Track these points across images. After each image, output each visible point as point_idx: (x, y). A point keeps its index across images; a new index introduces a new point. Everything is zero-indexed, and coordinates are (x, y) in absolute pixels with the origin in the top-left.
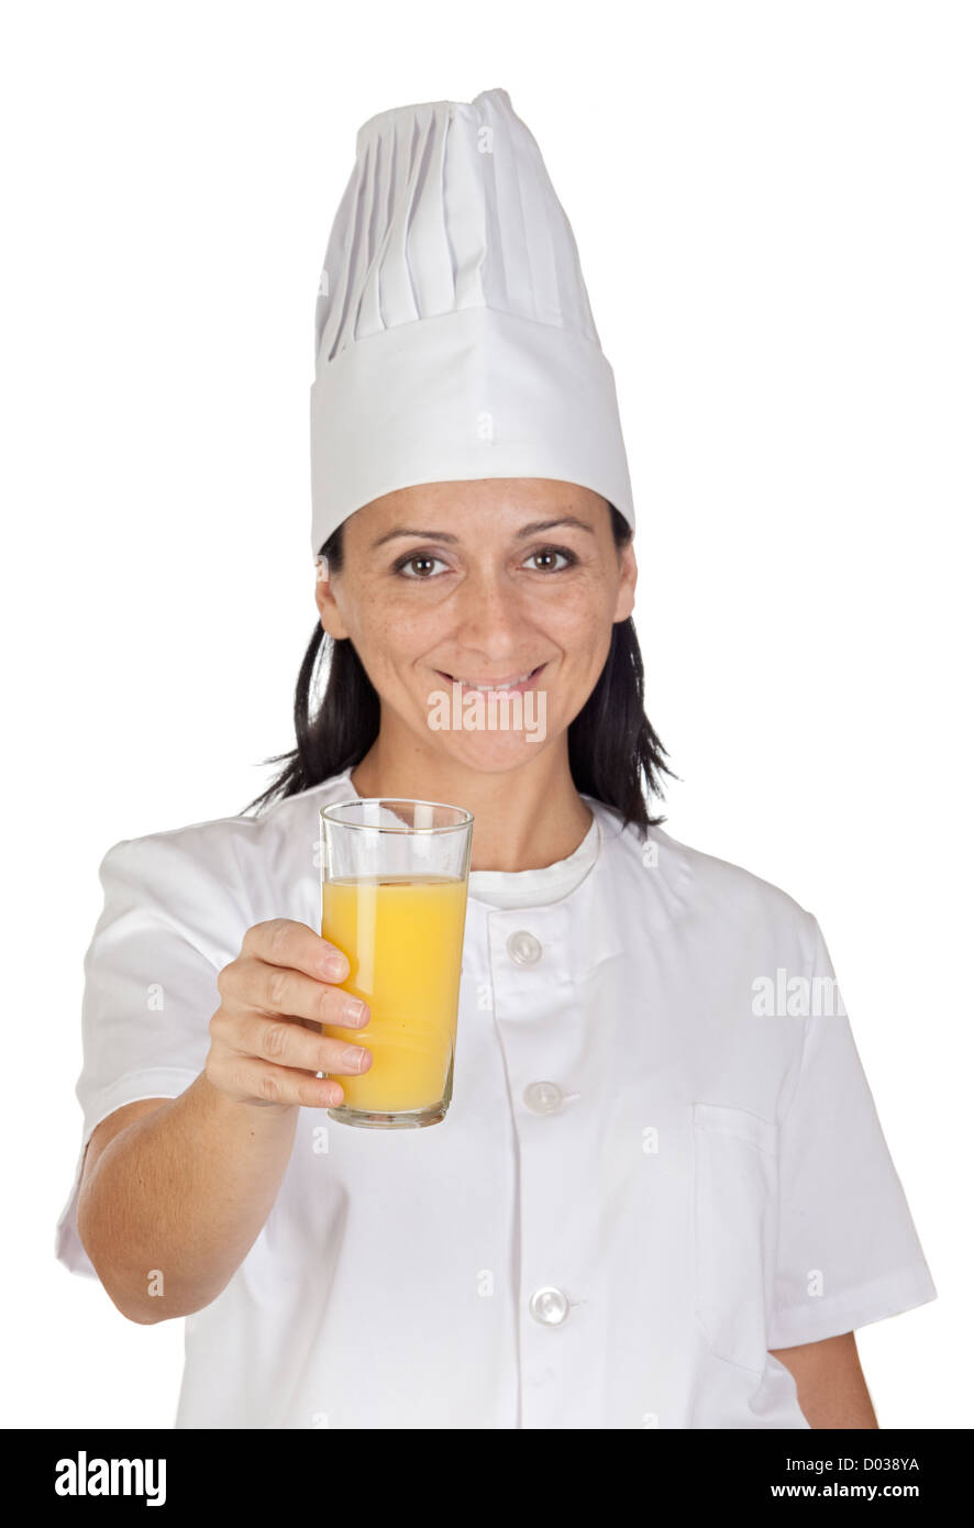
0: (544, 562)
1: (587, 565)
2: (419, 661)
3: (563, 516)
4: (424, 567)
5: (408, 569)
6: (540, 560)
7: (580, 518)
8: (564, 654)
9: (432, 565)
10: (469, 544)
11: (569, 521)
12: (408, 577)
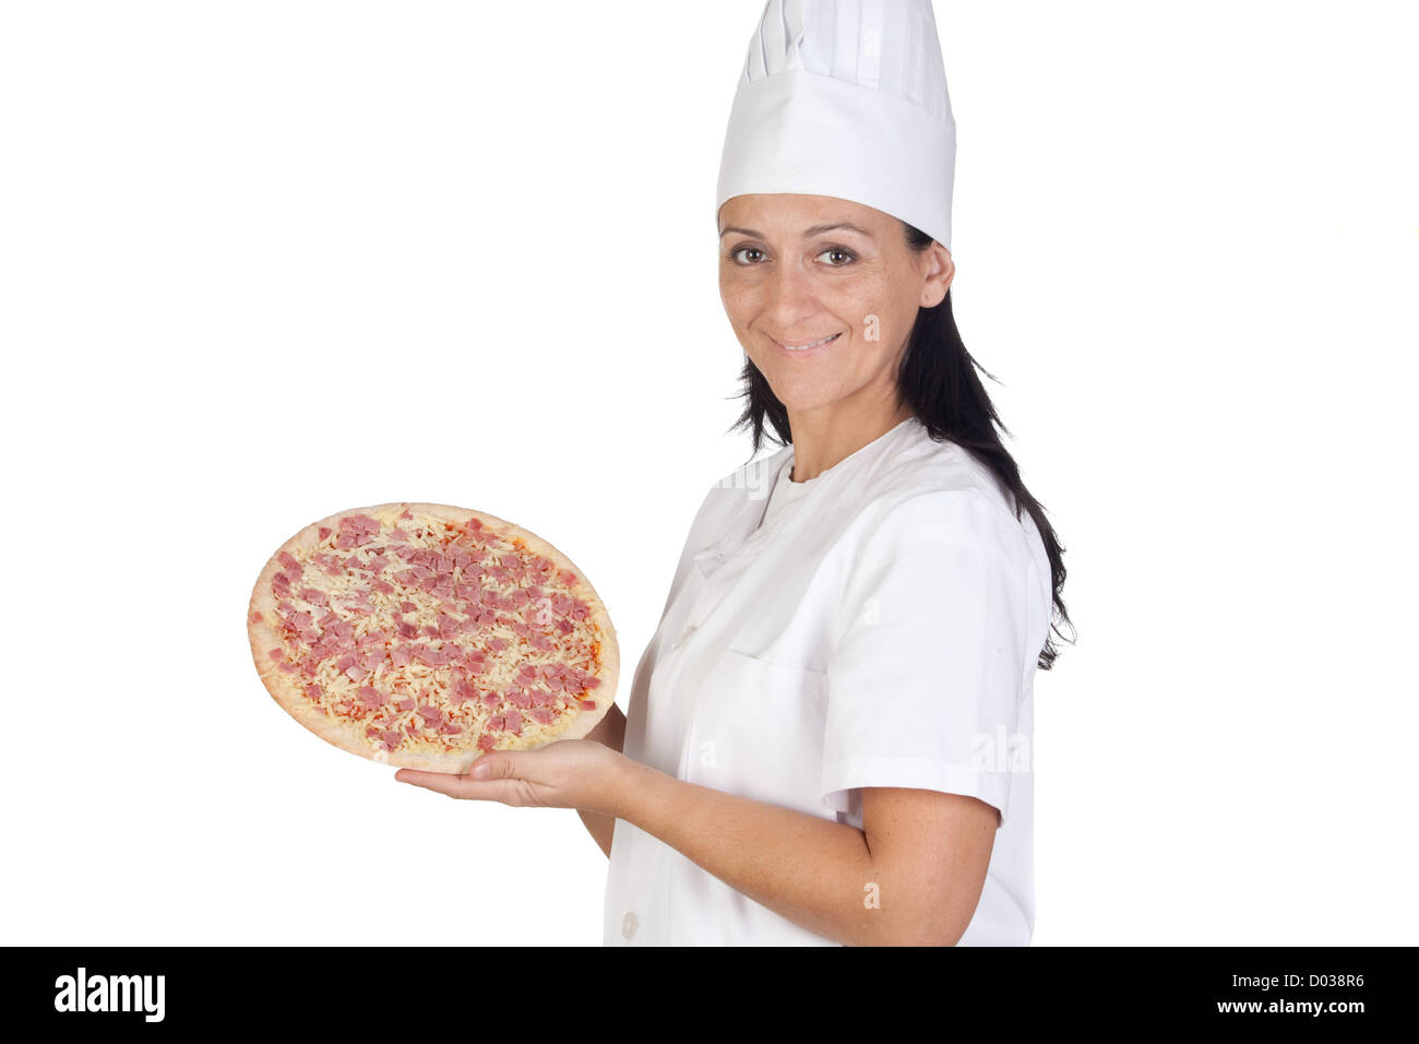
0: (837, 258)
1: (868, 261)
2: (753, 325)
3: (841, 222)
4: (755, 256)
5: (742, 257)
6: (833, 257)
7: (857, 225)
8: (851, 328)
9: (761, 255)
10: (773, 239)
11: (847, 226)
12: (742, 265)
